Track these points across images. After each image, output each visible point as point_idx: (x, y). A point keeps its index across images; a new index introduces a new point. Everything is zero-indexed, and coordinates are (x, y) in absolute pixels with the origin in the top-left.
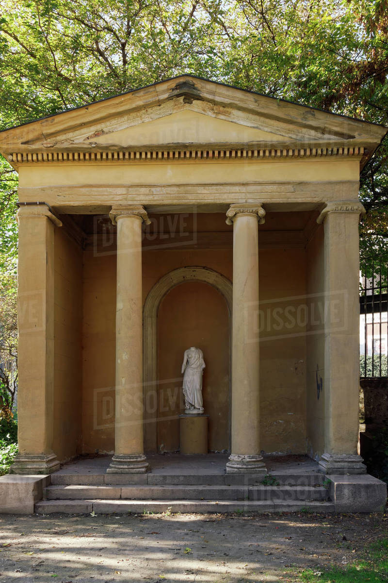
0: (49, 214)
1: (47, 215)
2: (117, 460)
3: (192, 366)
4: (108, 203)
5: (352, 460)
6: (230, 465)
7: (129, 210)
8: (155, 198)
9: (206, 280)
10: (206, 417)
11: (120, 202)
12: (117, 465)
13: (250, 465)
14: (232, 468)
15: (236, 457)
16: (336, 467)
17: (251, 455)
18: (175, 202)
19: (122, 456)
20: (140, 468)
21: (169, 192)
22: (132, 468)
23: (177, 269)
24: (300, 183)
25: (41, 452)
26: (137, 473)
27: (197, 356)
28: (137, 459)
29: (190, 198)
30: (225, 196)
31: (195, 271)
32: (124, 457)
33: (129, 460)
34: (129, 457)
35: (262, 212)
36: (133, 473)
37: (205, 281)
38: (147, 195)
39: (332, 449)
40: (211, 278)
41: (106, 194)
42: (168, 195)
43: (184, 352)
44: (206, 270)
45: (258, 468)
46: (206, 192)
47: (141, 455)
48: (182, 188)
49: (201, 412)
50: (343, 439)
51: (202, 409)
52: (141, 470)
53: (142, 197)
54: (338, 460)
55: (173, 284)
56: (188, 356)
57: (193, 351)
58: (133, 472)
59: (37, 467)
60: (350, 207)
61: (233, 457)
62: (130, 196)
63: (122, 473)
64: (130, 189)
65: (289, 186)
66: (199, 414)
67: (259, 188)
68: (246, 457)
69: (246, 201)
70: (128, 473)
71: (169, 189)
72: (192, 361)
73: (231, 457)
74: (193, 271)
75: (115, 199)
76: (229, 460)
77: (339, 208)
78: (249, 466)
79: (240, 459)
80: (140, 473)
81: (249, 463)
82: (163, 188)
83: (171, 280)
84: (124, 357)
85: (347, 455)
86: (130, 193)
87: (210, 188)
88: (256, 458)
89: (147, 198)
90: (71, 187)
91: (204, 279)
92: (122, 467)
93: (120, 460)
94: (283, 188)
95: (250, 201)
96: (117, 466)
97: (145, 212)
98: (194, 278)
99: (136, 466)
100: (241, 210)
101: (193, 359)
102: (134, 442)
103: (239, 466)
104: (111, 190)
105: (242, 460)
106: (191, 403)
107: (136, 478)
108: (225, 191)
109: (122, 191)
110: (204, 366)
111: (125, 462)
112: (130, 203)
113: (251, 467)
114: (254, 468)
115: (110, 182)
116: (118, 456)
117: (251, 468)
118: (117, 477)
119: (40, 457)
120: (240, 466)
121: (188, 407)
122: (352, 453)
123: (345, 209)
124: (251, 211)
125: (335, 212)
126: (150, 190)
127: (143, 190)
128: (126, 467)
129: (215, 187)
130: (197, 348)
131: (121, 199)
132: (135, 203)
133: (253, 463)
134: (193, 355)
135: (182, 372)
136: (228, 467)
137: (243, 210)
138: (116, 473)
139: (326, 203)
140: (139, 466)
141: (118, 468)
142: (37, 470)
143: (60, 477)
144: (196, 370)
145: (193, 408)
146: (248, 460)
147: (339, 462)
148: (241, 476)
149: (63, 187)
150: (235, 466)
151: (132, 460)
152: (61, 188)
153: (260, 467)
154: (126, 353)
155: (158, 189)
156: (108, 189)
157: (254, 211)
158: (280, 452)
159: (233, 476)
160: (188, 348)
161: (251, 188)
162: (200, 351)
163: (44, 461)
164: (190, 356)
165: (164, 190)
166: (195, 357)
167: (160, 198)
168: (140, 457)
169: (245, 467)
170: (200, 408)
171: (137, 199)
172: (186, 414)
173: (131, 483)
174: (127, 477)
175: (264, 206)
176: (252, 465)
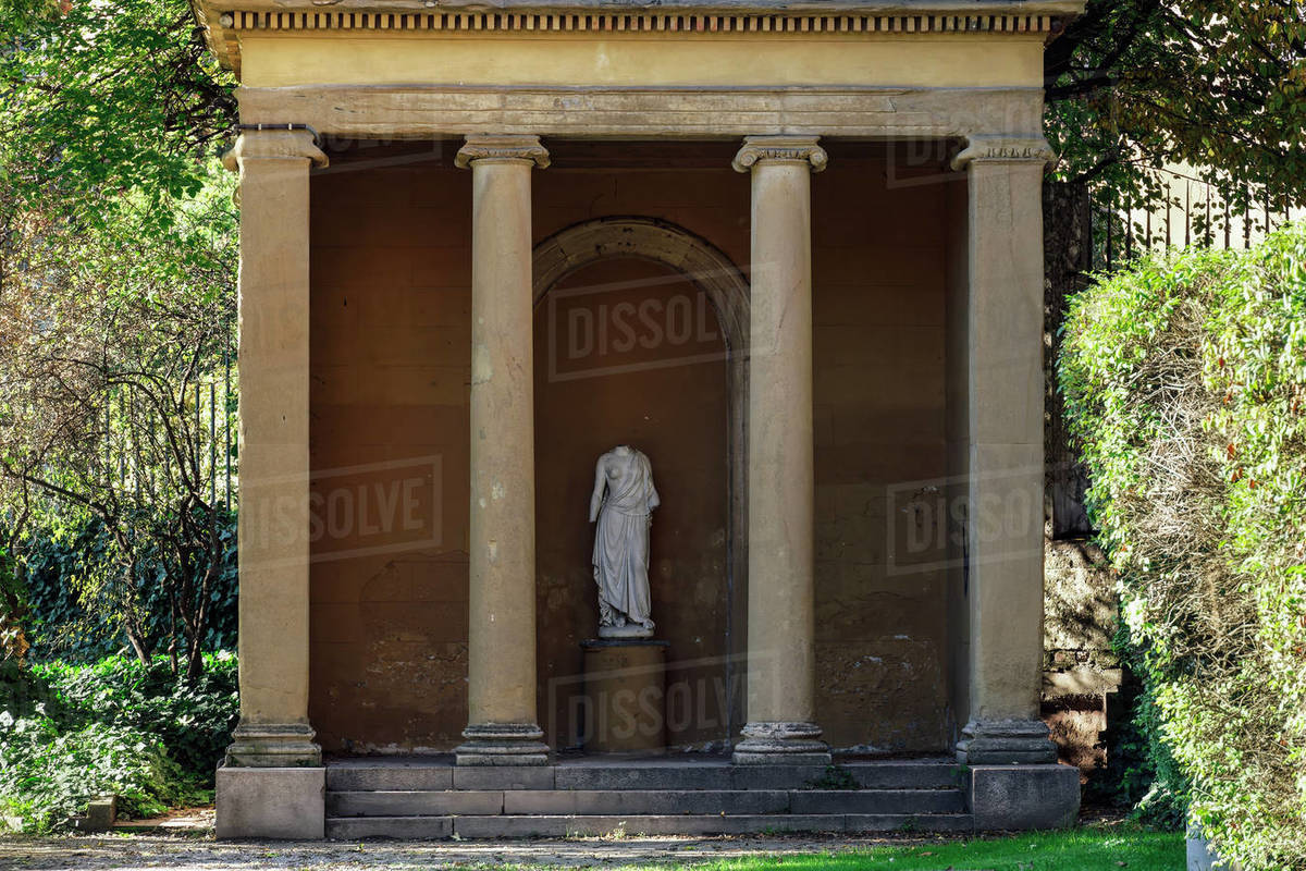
0: (317, 153)
1: (310, 155)
2: (480, 735)
3: (622, 502)
4: (457, 130)
5: (1026, 731)
6: (746, 747)
7: (506, 147)
8: (569, 120)
9: (662, 255)
10: (662, 649)
11: (486, 128)
12: (480, 746)
13: (793, 746)
14: (750, 752)
15: (760, 728)
16: (989, 748)
17: (795, 724)
18: (616, 129)
19: (490, 727)
20: (534, 753)
21: (601, 105)
22: (517, 754)
23: (579, 223)
24: (908, 92)
25: (298, 718)
26: (530, 765)
27: (636, 472)
28: (526, 732)
29: (651, 121)
30: (733, 118)
31: (630, 229)
32: (497, 729)
33: (509, 735)
34: (510, 728)
35: (819, 156)
36: (517, 765)
37: (659, 259)
38: (549, 112)
39: (982, 708)
40: (676, 249)
41: (454, 107)
42: (598, 113)
43: (598, 458)
44: (664, 227)
45: (809, 751)
46: (688, 107)
47: (533, 725)
48: (632, 99)
49: (646, 632)
50: (1005, 684)
51: (649, 625)
52: (538, 757)
53: (538, 117)
54: (992, 732)
55: (566, 265)
56: (609, 472)
57: (624, 457)
58: (519, 761)
59: (293, 750)
60: (1020, 150)
61: (754, 729)
62: (510, 113)
63: (494, 765)
64: (509, 98)
65: (883, 97)
66: (641, 638)
67: (812, 100)
68: (783, 726)
69: (783, 130)
70: (508, 765)
71: (602, 99)
72: (620, 487)
73: (747, 730)
74: (625, 230)
75: (474, 120)
76: (743, 738)
77: (997, 151)
78: (790, 748)
79: (770, 732)
80: (538, 765)
81: (791, 741)
82: (587, 97)
83: (561, 255)
84: (494, 493)
85: (1014, 721)
86: (511, 107)
87: (699, 98)
88: (806, 730)
89: (550, 119)
90: (369, 90)
91: (656, 253)
92: (493, 750)
93: (486, 734)
94: (868, 101)
95: (792, 130)
96: (481, 750)
97: (546, 151)
98: (627, 249)
99: (525, 749)
100: (771, 152)
101: (622, 480)
102: (519, 692)
103: (766, 748)
104: (463, 99)
105: (772, 733)
106: (617, 606)
107: (528, 775)
108: (734, 106)
109: (491, 101)
110: (655, 502)
111: (499, 740)
112: (509, 129)
113: (794, 748)
114: (802, 752)
115: (463, 80)
116: (481, 727)
117: (795, 752)
118: (484, 773)
119: (297, 728)
120: (770, 748)
121: (608, 619)
122: (1026, 717)
123: (1009, 154)
124: (794, 153)
125: (987, 160)
126: (556, 101)
127: (539, 100)
128: (504, 750)
129: (708, 97)
130: (634, 448)
131: (487, 119)
132: (521, 129)
133: (799, 741)
134: (625, 468)
135: (593, 518)
136: (741, 751)
137: (775, 152)
138: (481, 764)
139: (967, 137)
140: (534, 749)
141: (484, 754)
142: (294, 758)
143: (350, 773)
144: (631, 513)
145: (623, 621)
146: (788, 733)
147: (996, 736)
148: (773, 769)
149: (350, 90)
150: (757, 748)
151: (515, 735)
152: (345, 91)
153: (814, 751)
154: (499, 484)
155: (577, 98)
156: (457, 96)
157: (801, 153)
158: (872, 745)
159: (752, 770)
160: (610, 448)
161: (795, 101)
162: (644, 456)
163: (308, 737)
164: (615, 473)
165: (592, 102)
166: (630, 475)
167: (580, 119)
168: (533, 730)
169: (780, 748)
170: (645, 621)
171: (525, 121)
172: (602, 639)
173: (515, 786)
174: (508, 773)
175: (825, 142)
176: (797, 745)
